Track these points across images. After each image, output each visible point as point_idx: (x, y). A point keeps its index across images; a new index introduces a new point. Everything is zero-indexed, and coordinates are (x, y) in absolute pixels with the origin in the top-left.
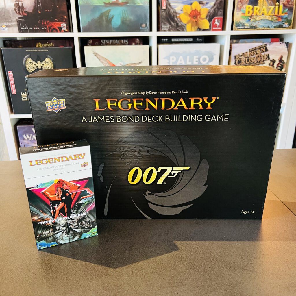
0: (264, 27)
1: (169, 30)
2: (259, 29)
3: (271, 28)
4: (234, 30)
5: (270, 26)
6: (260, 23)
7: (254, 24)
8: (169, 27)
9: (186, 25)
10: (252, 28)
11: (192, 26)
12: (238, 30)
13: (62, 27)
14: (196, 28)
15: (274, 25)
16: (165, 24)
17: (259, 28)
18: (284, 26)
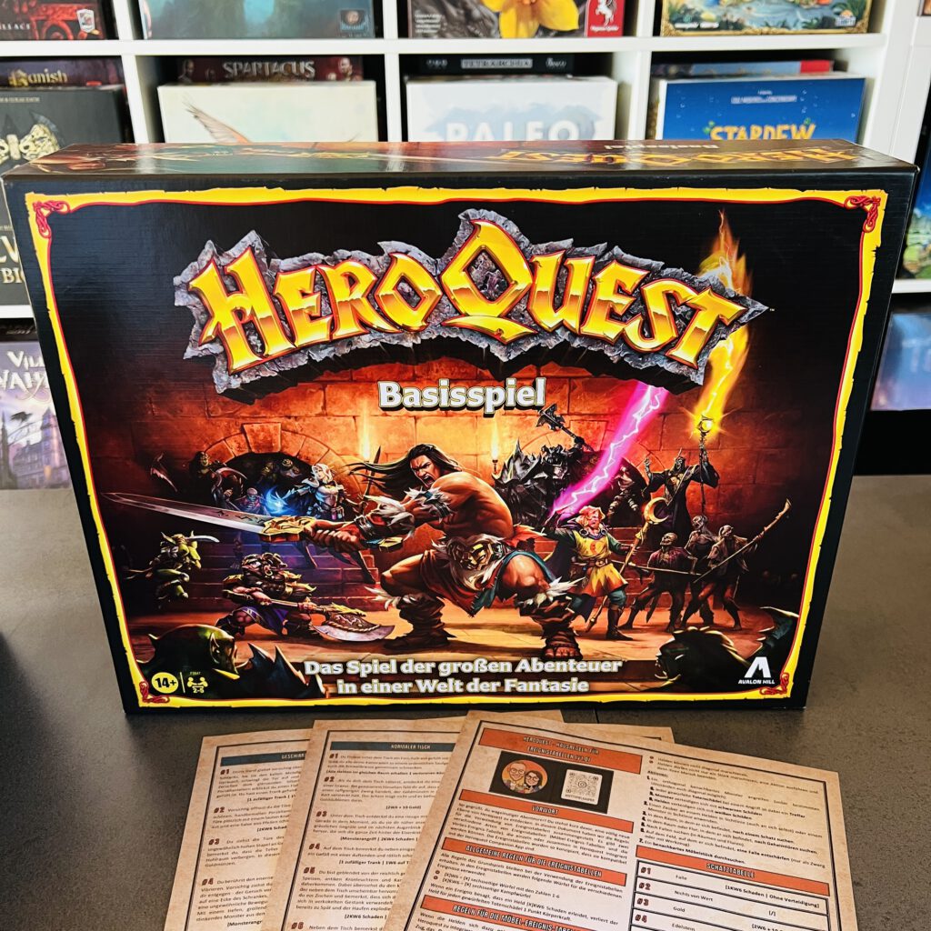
0: (767, 25)
1: (441, 35)
2: (750, 31)
3: (793, 30)
4: (666, 35)
5: (790, 23)
6: (754, 9)
7: (734, 16)
8: (441, 23)
9: (498, 15)
10: (727, 29)
11: (519, 18)
12: (678, 35)
13: (81, 21)
14: (534, 25)
15: (803, 20)
16: (426, 12)
17: (750, 28)
18: (839, 21)
